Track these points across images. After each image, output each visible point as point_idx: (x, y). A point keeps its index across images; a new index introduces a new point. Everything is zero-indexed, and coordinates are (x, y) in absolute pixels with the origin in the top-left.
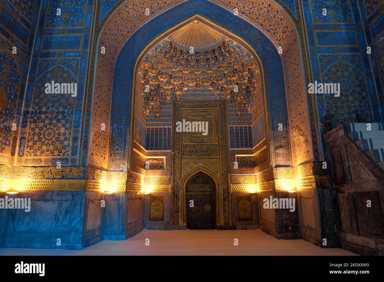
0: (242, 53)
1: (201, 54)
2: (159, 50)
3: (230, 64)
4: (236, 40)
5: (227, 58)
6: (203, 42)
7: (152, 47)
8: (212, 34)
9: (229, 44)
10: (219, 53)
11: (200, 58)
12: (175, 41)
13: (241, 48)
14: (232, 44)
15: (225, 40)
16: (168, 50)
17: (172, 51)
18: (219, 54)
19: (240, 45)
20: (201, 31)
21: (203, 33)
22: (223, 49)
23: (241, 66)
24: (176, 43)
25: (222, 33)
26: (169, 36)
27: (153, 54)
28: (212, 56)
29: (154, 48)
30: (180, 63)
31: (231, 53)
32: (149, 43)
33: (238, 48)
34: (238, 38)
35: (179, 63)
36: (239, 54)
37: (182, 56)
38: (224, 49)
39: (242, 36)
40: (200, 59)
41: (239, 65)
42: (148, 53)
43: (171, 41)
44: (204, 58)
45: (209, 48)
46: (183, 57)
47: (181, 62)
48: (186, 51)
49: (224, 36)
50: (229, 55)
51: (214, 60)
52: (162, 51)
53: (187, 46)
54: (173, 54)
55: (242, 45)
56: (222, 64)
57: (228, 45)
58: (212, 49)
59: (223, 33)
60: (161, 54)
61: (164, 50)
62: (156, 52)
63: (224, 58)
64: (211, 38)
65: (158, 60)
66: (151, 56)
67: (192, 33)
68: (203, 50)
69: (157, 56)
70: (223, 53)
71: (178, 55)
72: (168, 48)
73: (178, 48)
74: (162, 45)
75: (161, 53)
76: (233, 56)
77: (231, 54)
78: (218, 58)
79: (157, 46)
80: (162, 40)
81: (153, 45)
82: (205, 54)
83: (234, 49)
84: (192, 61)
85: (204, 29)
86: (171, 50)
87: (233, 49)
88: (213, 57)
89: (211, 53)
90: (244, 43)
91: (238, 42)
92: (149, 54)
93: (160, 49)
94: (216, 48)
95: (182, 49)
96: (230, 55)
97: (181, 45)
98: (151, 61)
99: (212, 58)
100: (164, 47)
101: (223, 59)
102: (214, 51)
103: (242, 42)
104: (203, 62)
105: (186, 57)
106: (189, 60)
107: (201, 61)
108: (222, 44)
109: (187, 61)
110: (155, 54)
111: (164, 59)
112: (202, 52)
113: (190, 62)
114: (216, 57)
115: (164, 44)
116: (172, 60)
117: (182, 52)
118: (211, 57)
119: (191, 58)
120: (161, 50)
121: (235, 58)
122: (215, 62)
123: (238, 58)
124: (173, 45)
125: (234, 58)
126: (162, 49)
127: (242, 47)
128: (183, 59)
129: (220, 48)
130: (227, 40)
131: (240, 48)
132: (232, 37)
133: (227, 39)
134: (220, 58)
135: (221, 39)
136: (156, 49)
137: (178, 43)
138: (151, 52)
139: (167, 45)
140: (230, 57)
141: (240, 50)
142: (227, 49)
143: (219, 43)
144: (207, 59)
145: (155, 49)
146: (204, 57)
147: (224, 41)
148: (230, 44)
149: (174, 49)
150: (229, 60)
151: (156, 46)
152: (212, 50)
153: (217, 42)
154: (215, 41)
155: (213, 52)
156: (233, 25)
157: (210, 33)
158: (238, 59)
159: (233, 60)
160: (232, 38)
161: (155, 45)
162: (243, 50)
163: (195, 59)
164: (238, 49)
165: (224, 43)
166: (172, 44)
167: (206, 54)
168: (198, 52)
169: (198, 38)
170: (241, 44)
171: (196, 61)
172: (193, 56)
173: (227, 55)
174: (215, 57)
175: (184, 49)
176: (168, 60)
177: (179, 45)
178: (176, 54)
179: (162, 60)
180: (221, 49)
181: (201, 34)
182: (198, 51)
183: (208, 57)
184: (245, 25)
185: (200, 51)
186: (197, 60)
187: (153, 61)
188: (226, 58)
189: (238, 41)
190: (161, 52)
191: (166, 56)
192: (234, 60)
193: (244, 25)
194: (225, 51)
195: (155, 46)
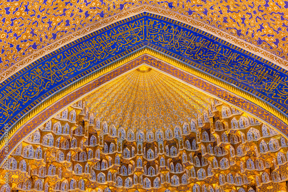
0: (267, 140)
1: (160, 149)
2: (49, 136)
3: (236, 171)
4: (248, 107)
5: (228, 156)
6: (163, 118)
7: (31, 129)
8: (185, 97)
9: (232, 118)
10: (205, 144)
11: (158, 159)
12: (92, 115)
13: (263, 128)
14: (238, 119)
15: (218, 109)
16: (74, 138)
17: (83, 141)
18: (206, 146)
19: (261, 121)
20: (157, 91)
21: (162, 97)
22: (216, 132)
23: (266, 174)
24: (94, 122)
25: (210, 91)
26: (75, 101)
27: (35, 147)
28: (188, 153)
29: (35, 131)
30: (106, 172)
31: (236, 142)
32: (22, 119)
33: (255, 127)
34: (253, 100)
35: (104, 172)
36: (258, 143)
37: (109, 155)
38: (219, 133)
39: (262, 94)
40: (157, 162)
41: (261, 173)
42: (19, 143)
43: (80, 116)
44: (167, 158)
45: (179, 133)
46: (113, 156)
47: (107, 169)
48: (121, 141)
49: (217, 98)
50: (232, 149)
51: (194, 162)
52: (58, 139)
53: (122, 128)
54: (87, 149)
55: (265, 120)
56: (215, 171)
57: (229, 120)
58: (186, 134)
59: (214, 93)
60: (56, 148)
61: (62, 138)
62: (41, 142)
63: (220, 155)
64: (184, 106)
65: (48, 163)
66: (28, 153)
67: (134, 97)
68: (164, 139)
69: (44, 152)
70: (215, 144)
71: (98, 151)
72: (74, 132)
73: (101, 135)
74: (58, 124)
75: (54, 145)
76: (244, 150)
77: (238, 145)
78: (203, 155)
79: (45, 126)
80: (59, 112)
81: (35, 124)
82: (170, 147)
83: (245, 131)
84: (136, 165)
85: (165, 85)
86: (80, 138)
87: (241, 131)
88: (191, 155)
89: (186, 145)
90: (269, 114)
91: (252, 112)
92: (23, 147)
93: (53, 134)
94: (198, 132)
95: (111, 136)
96: (234, 146)
97: (107, 126)
98: (28, 167)
99: (188, 156)
100: (63, 129)
101: (218, 159)
102: (191, 139)
103: (263, 111)
104: (164, 169)
105: (121, 157)
106: (128, 165)
107: (159, 165)
108: (211, 121)
109: (124, 167)
110: (39, 147)
111: (64, 162)
112: (161, 143)
113: (132, 169)
114: (199, 154)
115: (63, 123)
116: (84, 164)
117: (109, 144)
118: (184, 154)
119: (134, 159)
120: (55, 137)
121: (249, 155)
122: (196, 169)
123: (257, 152)
124: (87, 125)
125: (247, 156)
126: (59, 133)
127: (266, 125)
128: (113, 162)
129: (208, 131)
130: (224, 109)
131: (260, 127)
132: (236, 101)
133: (225, 107)
134: (208, 156)
135: (208, 108)
136: (42, 133)
137: (99, 120)
138: (27, 141)
139: (71, 125)
140: (236, 153)
141: (261, 132)
142: (227, 133)
143: (203, 119)
144: (176, 161)
145: (39, 133)
146: (168, 156)
147: (217, 113)
148: (234, 119)
149: (90, 135)
150: (233, 159)
151: (41, 126)
152: (187, 138)
153: (200, 117)
154: (192, 113)
155: (191, 141)
156: (238, 73)
157: (180, 93)
158: (258, 155)
159: (244, 159)
160: (237, 104)
161: (39, 123)
162: (268, 131)
163: (145, 162)
164: (256, 132)
165: (219, 118)
166: (83, 123)
167: (173, 149)
168: (150, 144)
169: (151, 109)
170: (261, 116)
171: (148, 167)
172: (140, 153)
173: (227, 147)
174: (195, 155)
175: (116, 136)
176: (74, 163)
177: (101, 127)
178: (95, 148)
179: (56, 164)
180: (209, 133)
181: (157, 98)
182: (150, 141)
183: (178, 155)
184: (267, 72)
185: (156, 140)
186: (150, 166)
187: (34, 167)
188: (225, 156)
189: (252, 109)
190: (55, 143)
191: (69, 154)
192: (246, 160)
193: (265, 72)
194: (221, 138)
195: (39, 127)
